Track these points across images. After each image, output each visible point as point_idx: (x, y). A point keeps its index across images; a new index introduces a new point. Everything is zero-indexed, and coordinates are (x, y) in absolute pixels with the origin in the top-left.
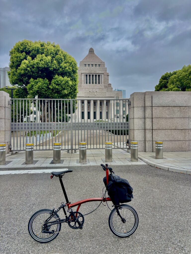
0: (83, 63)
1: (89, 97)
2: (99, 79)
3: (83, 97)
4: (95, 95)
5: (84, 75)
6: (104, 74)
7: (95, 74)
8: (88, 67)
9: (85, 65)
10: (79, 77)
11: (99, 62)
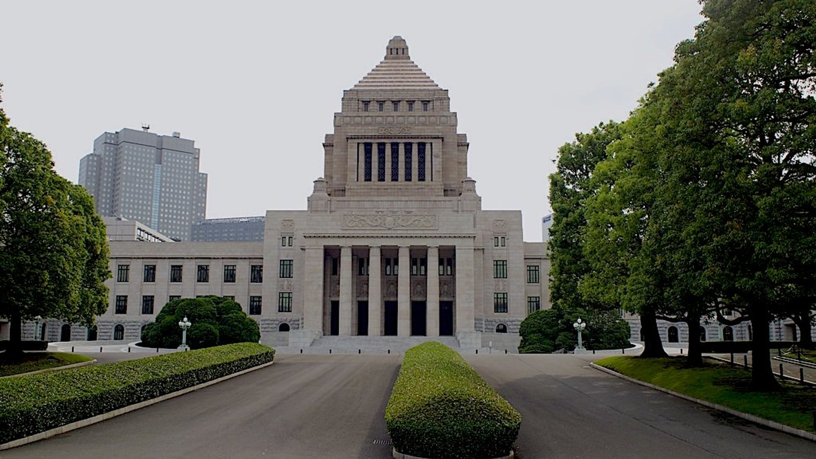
0: (356, 97)
1: (359, 236)
2: (422, 162)
3: (334, 235)
5: (358, 144)
6: (443, 139)
7: (404, 141)
8: (378, 113)
9: (366, 103)
10: (336, 151)
11: (424, 90)
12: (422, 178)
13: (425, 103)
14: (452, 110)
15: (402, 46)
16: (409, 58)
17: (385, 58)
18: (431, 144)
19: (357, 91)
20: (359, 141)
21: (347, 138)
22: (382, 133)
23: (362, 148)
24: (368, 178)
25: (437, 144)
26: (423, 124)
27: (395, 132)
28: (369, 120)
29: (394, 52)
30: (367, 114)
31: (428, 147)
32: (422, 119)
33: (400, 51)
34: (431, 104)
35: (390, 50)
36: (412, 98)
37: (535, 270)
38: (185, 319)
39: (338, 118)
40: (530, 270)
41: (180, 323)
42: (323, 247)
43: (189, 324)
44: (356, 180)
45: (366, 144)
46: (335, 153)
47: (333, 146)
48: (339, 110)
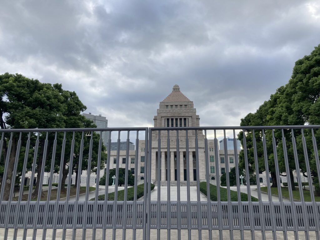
0: (164, 104)
2: (185, 124)
6: (192, 117)
7: (180, 118)
8: (171, 109)
9: (167, 106)
10: (158, 121)
11: (185, 102)
13: (186, 105)
14: (194, 108)
15: (178, 88)
16: (180, 92)
17: (173, 92)
18: (188, 119)
19: (164, 102)
20: (164, 118)
21: (162, 117)
22: (172, 115)
23: (166, 120)
25: (190, 119)
26: (185, 112)
27: (176, 115)
28: (168, 111)
29: (175, 89)
30: (167, 109)
31: (187, 119)
32: (185, 111)
33: (177, 89)
34: (188, 106)
35: (174, 89)
36: (181, 104)
37: (223, 159)
39: (158, 111)
40: (221, 159)
41: (113, 177)
42: (155, 152)
43: (115, 177)
46: (158, 122)
47: (157, 119)
48: (159, 108)
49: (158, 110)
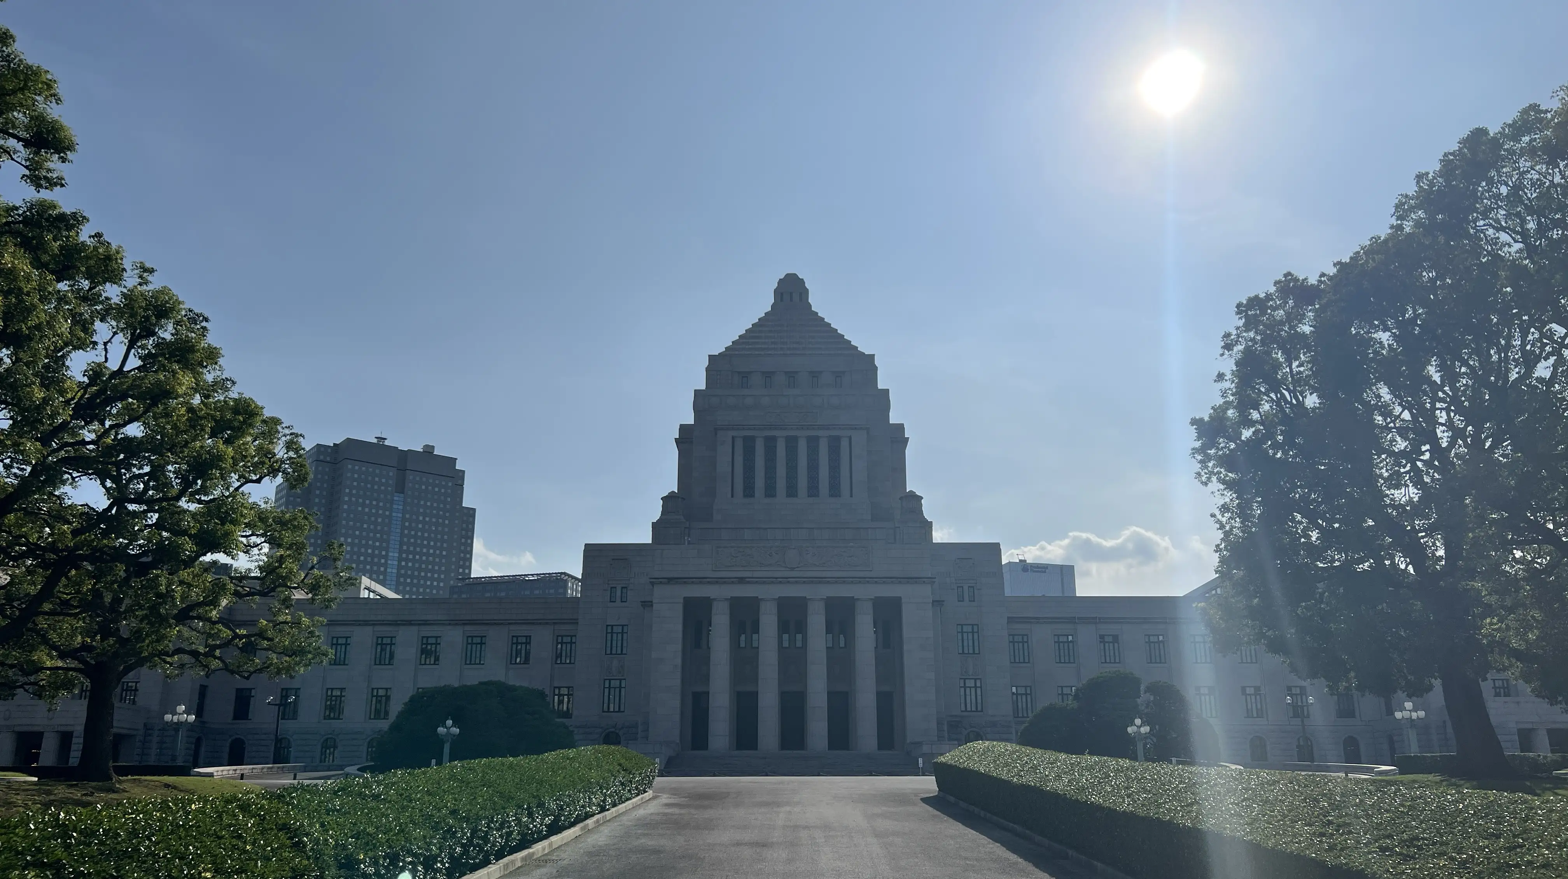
0: (728, 366)
1: (741, 580)
2: (834, 468)
3: (702, 581)
4: (792, 569)
5: (733, 438)
6: (868, 429)
7: (806, 433)
8: (764, 391)
9: (745, 375)
10: (698, 450)
11: (836, 355)
12: (835, 490)
13: (838, 374)
14: (880, 386)
15: (799, 288)
16: (810, 308)
17: (773, 307)
18: (850, 438)
19: (729, 356)
20: (735, 433)
21: (716, 429)
22: (771, 420)
23: (739, 444)
24: (749, 491)
25: (859, 438)
26: (837, 407)
27: (792, 419)
28: (749, 400)
29: (787, 297)
30: (746, 391)
31: (845, 443)
32: (834, 400)
33: (796, 297)
34: (847, 376)
35: (779, 294)
36: (817, 368)
37: (1023, 642)
38: (449, 722)
39: (700, 398)
40: (1013, 642)
41: (441, 730)
42: (682, 601)
43: (456, 731)
44: (729, 495)
45: (745, 439)
46: (696, 454)
47: (691, 442)
48: (703, 386)
49: (697, 393)
